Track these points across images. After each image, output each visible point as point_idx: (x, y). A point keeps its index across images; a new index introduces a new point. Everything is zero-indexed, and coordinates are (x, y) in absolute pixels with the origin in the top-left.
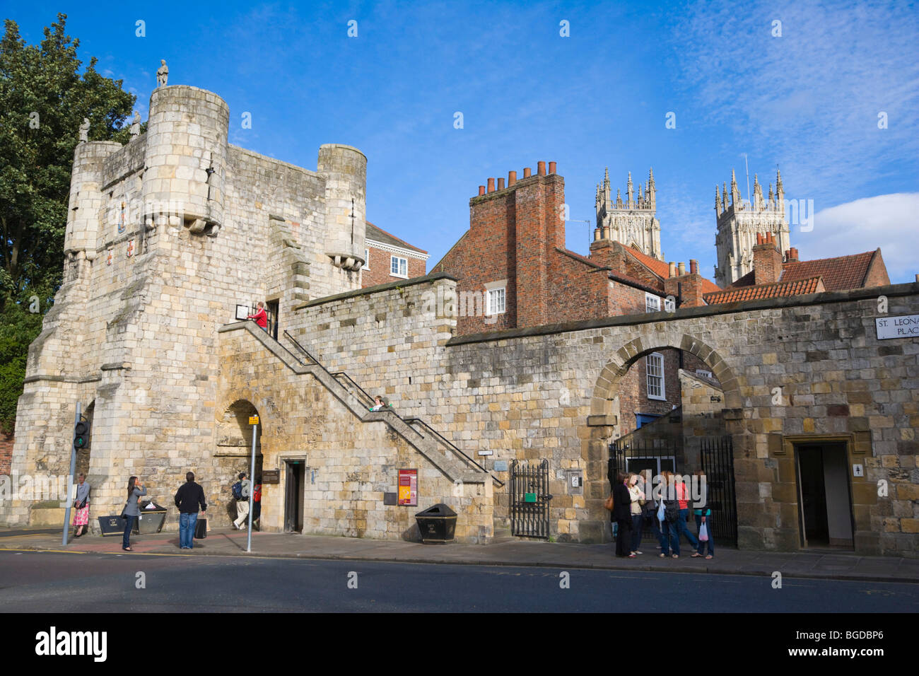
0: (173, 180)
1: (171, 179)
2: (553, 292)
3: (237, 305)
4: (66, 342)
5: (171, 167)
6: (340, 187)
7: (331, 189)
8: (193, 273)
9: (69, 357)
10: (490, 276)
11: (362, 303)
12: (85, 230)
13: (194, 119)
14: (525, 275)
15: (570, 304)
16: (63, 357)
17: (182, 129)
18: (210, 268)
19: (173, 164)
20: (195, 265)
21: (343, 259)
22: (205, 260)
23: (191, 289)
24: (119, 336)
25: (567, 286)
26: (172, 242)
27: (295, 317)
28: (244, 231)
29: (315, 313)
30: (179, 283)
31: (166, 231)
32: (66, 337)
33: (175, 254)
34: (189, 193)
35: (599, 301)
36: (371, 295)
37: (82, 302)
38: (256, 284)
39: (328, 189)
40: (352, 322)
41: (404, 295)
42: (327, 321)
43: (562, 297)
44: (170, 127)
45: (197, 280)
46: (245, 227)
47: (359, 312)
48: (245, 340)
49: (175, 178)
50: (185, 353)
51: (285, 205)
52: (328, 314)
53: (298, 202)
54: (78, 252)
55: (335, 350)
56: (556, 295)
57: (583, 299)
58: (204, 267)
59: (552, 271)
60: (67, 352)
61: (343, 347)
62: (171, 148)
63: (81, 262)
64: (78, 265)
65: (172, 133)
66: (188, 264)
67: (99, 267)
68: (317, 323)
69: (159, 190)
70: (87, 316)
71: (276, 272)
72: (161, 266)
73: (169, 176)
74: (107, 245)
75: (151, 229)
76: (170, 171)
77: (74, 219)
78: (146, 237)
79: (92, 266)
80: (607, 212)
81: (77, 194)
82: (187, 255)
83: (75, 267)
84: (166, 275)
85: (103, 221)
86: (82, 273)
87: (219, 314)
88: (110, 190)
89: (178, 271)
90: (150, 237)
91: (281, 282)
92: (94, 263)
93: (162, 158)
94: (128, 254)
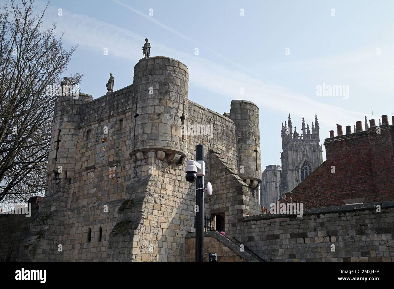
0: (161, 124)
1: (159, 123)
4: (51, 242)
5: (159, 115)
6: (247, 130)
7: (242, 132)
8: (170, 193)
9: (53, 254)
10: (348, 195)
11: (311, 221)
17: (165, 87)
19: (160, 112)
20: (172, 187)
21: (252, 182)
22: (177, 183)
23: (170, 206)
26: (158, 170)
27: (243, 227)
30: (163, 201)
31: (155, 162)
32: (51, 237)
33: (161, 179)
34: (172, 134)
37: (63, 210)
47: (308, 228)
50: (167, 256)
52: (277, 227)
53: (224, 140)
58: (177, 188)
60: (52, 250)
61: (295, 254)
63: (62, 181)
64: (60, 182)
65: (158, 90)
66: (167, 187)
67: (77, 185)
68: (266, 233)
69: (150, 132)
70: (66, 222)
71: (221, 192)
72: (152, 189)
73: (158, 121)
74: (87, 169)
75: (141, 160)
76: (158, 117)
77: (58, 148)
78: (135, 166)
79: (70, 183)
80: (290, 141)
81: (60, 131)
82: (167, 180)
83: (57, 184)
84: (156, 196)
85: (81, 151)
86: (64, 188)
87: (185, 224)
88: (87, 129)
89: (162, 192)
90: (140, 166)
91: (226, 200)
92: (72, 181)
93: (151, 107)
94: (110, 176)
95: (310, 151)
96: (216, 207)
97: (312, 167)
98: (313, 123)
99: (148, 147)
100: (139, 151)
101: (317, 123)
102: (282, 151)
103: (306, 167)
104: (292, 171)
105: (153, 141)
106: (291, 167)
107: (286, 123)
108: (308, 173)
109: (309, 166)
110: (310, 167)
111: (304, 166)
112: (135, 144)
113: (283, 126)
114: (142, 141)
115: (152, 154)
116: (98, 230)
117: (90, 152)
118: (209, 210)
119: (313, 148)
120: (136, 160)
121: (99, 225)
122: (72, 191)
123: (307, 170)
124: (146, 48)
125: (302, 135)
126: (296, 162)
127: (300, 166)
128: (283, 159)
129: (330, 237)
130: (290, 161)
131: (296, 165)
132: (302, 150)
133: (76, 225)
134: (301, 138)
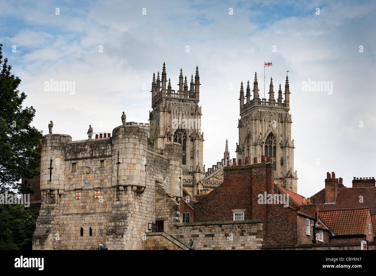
0: (135, 170)
1: (134, 170)
2: (270, 218)
3: (149, 223)
5: (134, 164)
6: (176, 164)
7: (172, 165)
8: (137, 210)
10: (235, 206)
11: (217, 228)
12: (58, 180)
13: (141, 142)
14: (256, 209)
15: (278, 224)
16: (54, 242)
17: (137, 146)
18: (142, 208)
19: (134, 163)
20: (138, 206)
21: (177, 199)
22: (141, 204)
23: (138, 217)
24: (117, 239)
25: (277, 215)
26: (132, 197)
27: (177, 230)
28: (150, 189)
29: (189, 229)
30: (135, 215)
31: (131, 192)
33: (134, 202)
34: (141, 176)
35: (292, 224)
36: (223, 226)
37: (58, 215)
38: (153, 213)
39: (170, 165)
40: (212, 236)
41: (240, 227)
42: (197, 233)
43: (274, 220)
44: (132, 146)
45: (139, 213)
46: (150, 187)
47: (215, 232)
48: (161, 241)
49: (135, 169)
51: (160, 175)
52: (198, 231)
53: (162, 172)
54: (54, 190)
55: (203, 246)
56: (271, 219)
57: (285, 222)
58: (140, 207)
59: (269, 208)
61: (207, 245)
62: (133, 156)
63: (56, 195)
64: (54, 197)
65: (133, 148)
67: (67, 199)
68: (191, 234)
69: (129, 175)
70: (61, 222)
71: (163, 208)
72: (131, 208)
73: (133, 168)
74: (75, 190)
75: (122, 191)
76: (133, 166)
77: (51, 174)
78: (117, 193)
79: (60, 197)
80: (163, 99)
81: (51, 161)
82: (136, 203)
83: (51, 197)
84: (132, 212)
85: (69, 177)
86: (57, 200)
87: (144, 228)
88: (73, 162)
89: (135, 210)
90: (121, 194)
91: (166, 213)
92: (62, 196)
93: (129, 159)
94: (95, 197)
95: (187, 113)
96: (160, 217)
97: (187, 133)
98: (192, 77)
99: (128, 184)
100: (121, 185)
101: (197, 78)
102: (152, 110)
103: (180, 133)
104: (164, 138)
105: (130, 181)
106: (162, 133)
107: (158, 74)
108: (182, 141)
109: (184, 132)
110: (185, 134)
111: (178, 132)
112: (118, 181)
113: (154, 78)
114: (123, 180)
115: (129, 188)
116: (89, 229)
117: (77, 179)
118: (155, 219)
119: (190, 110)
120: (118, 190)
121: (90, 227)
122: (62, 203)
123: (181, 137)
124: (123, 118)
125: (179, 92)
126: (169, 127)
127: (173, 132)
128: (152, 121)
129: (226, 237)
130: (162, 126)
131: (168, 131)
132: (176, 112)
133: (70, 225)
134: (177, 96)
